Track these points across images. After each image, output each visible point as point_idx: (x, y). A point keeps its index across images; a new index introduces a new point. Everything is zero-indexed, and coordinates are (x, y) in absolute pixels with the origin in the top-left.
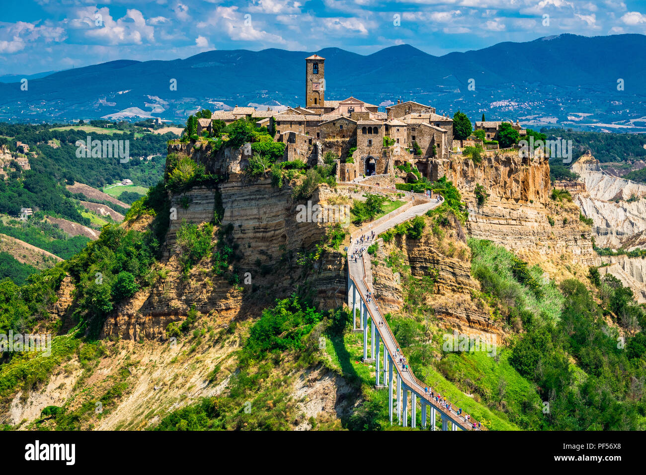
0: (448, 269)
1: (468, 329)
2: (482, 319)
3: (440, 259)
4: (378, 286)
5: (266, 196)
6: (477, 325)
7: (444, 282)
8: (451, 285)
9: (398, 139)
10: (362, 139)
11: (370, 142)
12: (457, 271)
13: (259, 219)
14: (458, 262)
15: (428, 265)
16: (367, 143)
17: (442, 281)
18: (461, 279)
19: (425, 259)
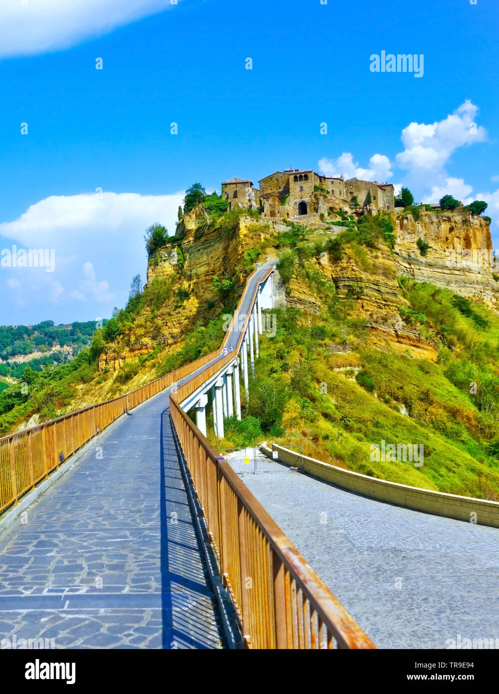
0: (372, 286)
1: (397, 344)
2: (412, 335)
3: (363, 276)
4: (291, 299)
5: (212, 243)
6: (407, 341)
7: (368, 298)
8: (376, 302)
9: (333, 190)
10: (294, 187)
11: (301, 187)
12: (383, 289)
13: (208, 264)
14: (383, 280)
15: (351, 283)
16: (299, 190)
17: (366, 298)
18: (387, 296)
19: (348, 278)
